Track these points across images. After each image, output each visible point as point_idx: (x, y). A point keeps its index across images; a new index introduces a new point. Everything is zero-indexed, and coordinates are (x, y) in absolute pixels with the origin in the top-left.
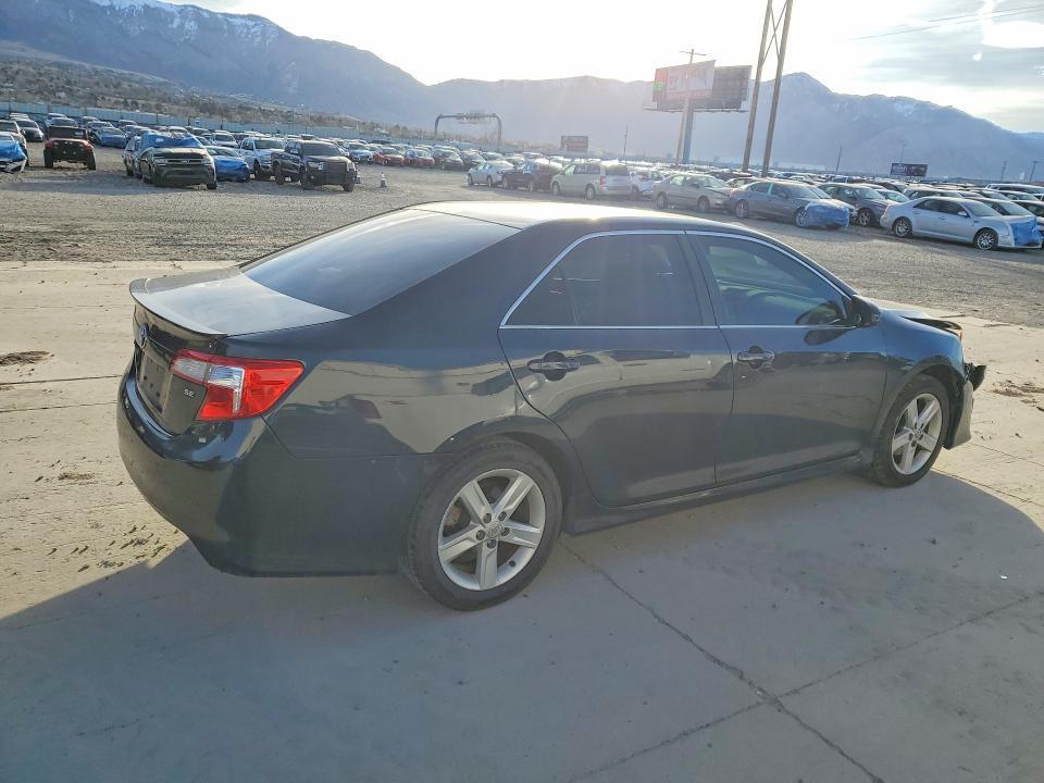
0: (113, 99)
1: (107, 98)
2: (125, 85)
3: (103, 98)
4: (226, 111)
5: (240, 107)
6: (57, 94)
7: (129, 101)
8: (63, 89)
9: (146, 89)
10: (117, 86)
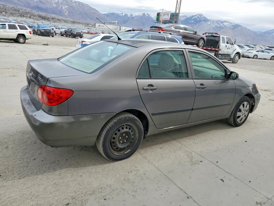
0: (18, 14)
1: (16, 14)
2: (21, 11)
3: (15, 14)
4: (49, 19)
5: (52, 18)
6: (3, 13)
7: (22, 15)
8: (4, 12)
9: (26, 12)
10: (19, 11)
